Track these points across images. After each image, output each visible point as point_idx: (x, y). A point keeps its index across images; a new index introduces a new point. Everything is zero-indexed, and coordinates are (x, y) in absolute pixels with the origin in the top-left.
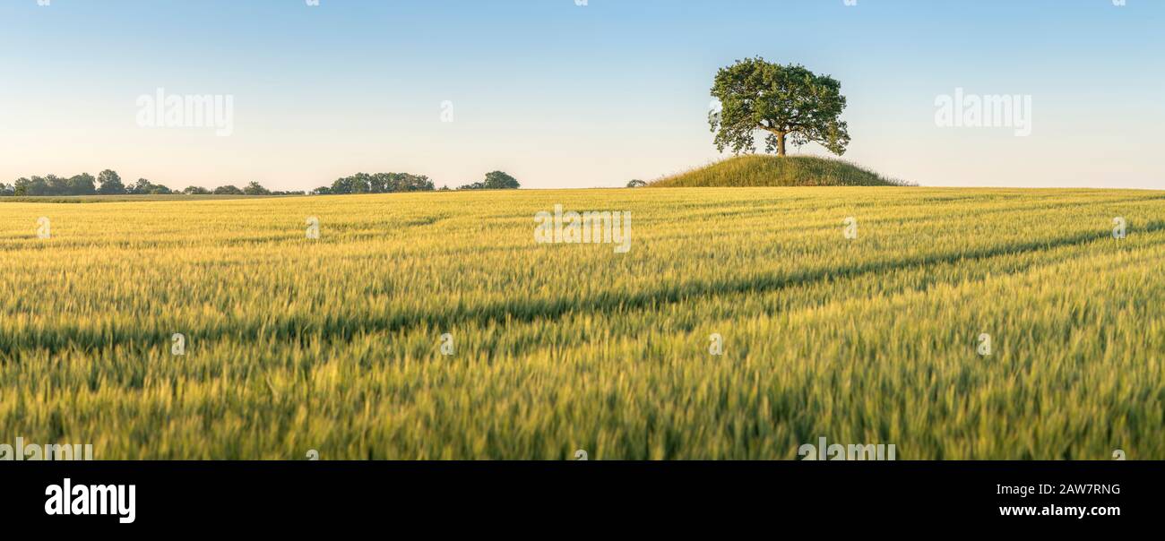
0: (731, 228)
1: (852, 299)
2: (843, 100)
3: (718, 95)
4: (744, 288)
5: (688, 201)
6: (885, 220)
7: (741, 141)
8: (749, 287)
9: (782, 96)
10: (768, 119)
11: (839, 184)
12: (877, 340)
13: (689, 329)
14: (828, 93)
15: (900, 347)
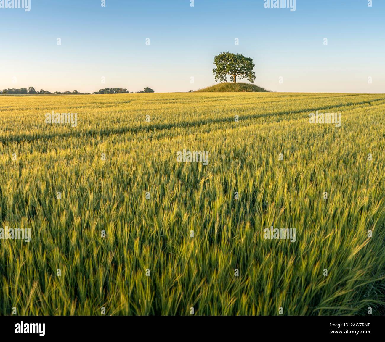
0: (220, 104)
1: (257, 124)
2: (254, 65)
3: (215, 64)
4: (224, 121)
5: (207, 96)
6: (267, 102)
7: (223, 78)
8: (226, 120)
9: (235, 64)
10: (231, 71)
11: (252, 91)
12: (265, 136)
13: (208, 132)
14: (249, 63)
15: (272, 138)
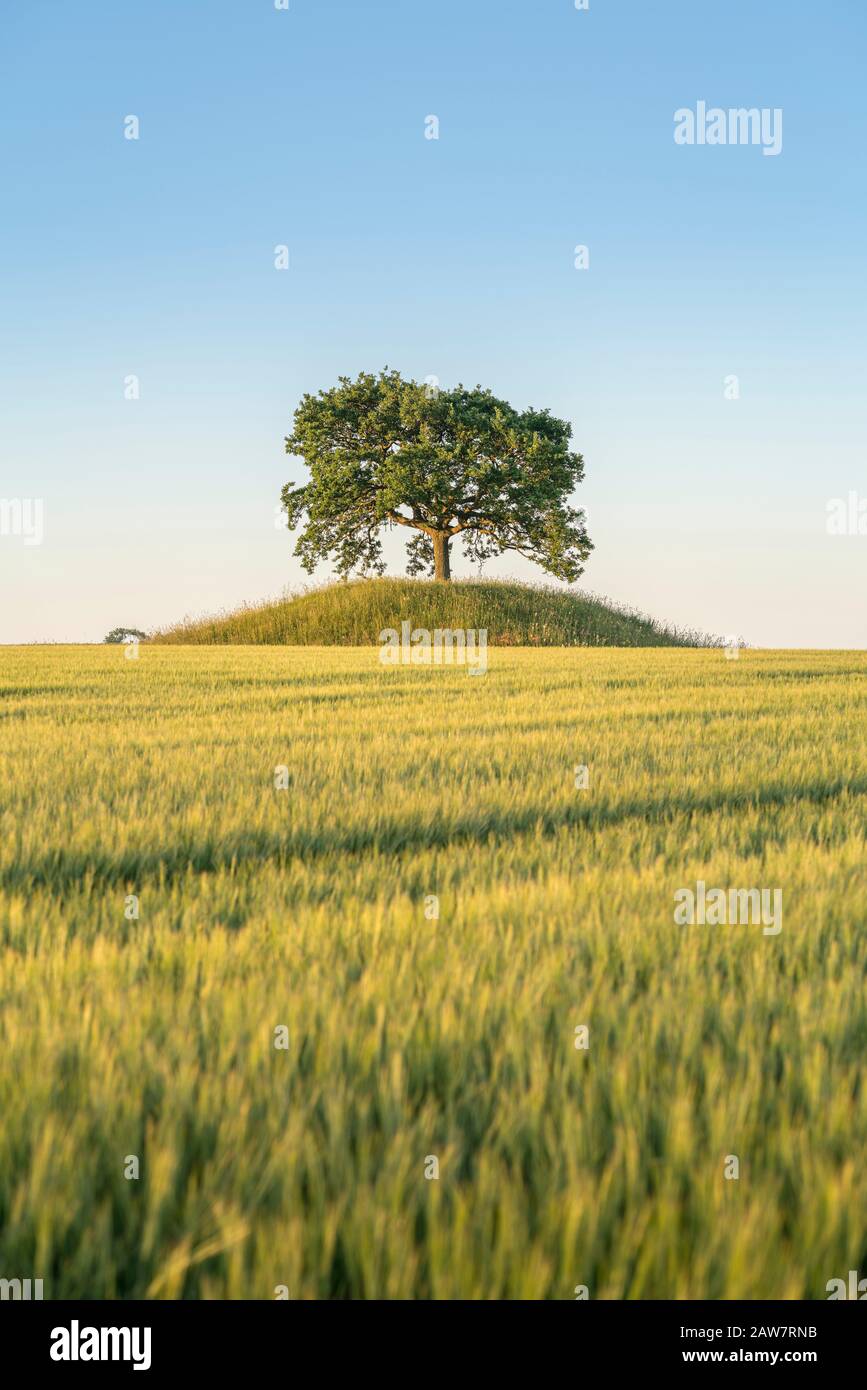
0: (331, 727)
1: (596, 870)
2: (577, 463)
3: (303, 451)
4: (357, 845)
5: (239, 671)
6: (671, 716)
7: (353, 551)
8: (368, 843)
9: (443, 455)
10: (412, 503)
11: (568, 641)
12: (649, 950)
13: (236, 923)
14: (542, 449)
15: (704, 967)
